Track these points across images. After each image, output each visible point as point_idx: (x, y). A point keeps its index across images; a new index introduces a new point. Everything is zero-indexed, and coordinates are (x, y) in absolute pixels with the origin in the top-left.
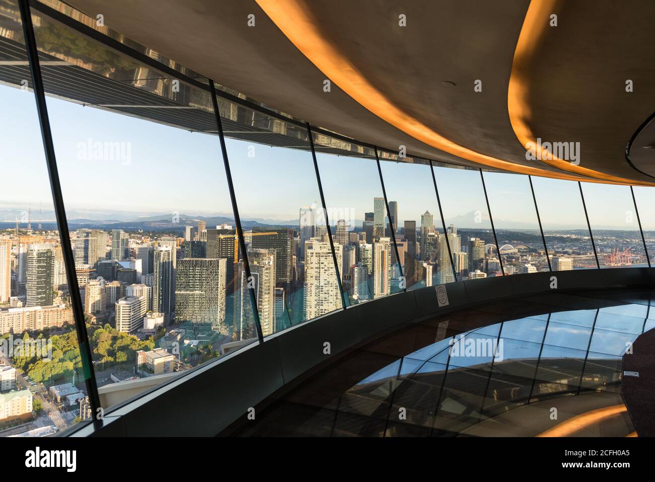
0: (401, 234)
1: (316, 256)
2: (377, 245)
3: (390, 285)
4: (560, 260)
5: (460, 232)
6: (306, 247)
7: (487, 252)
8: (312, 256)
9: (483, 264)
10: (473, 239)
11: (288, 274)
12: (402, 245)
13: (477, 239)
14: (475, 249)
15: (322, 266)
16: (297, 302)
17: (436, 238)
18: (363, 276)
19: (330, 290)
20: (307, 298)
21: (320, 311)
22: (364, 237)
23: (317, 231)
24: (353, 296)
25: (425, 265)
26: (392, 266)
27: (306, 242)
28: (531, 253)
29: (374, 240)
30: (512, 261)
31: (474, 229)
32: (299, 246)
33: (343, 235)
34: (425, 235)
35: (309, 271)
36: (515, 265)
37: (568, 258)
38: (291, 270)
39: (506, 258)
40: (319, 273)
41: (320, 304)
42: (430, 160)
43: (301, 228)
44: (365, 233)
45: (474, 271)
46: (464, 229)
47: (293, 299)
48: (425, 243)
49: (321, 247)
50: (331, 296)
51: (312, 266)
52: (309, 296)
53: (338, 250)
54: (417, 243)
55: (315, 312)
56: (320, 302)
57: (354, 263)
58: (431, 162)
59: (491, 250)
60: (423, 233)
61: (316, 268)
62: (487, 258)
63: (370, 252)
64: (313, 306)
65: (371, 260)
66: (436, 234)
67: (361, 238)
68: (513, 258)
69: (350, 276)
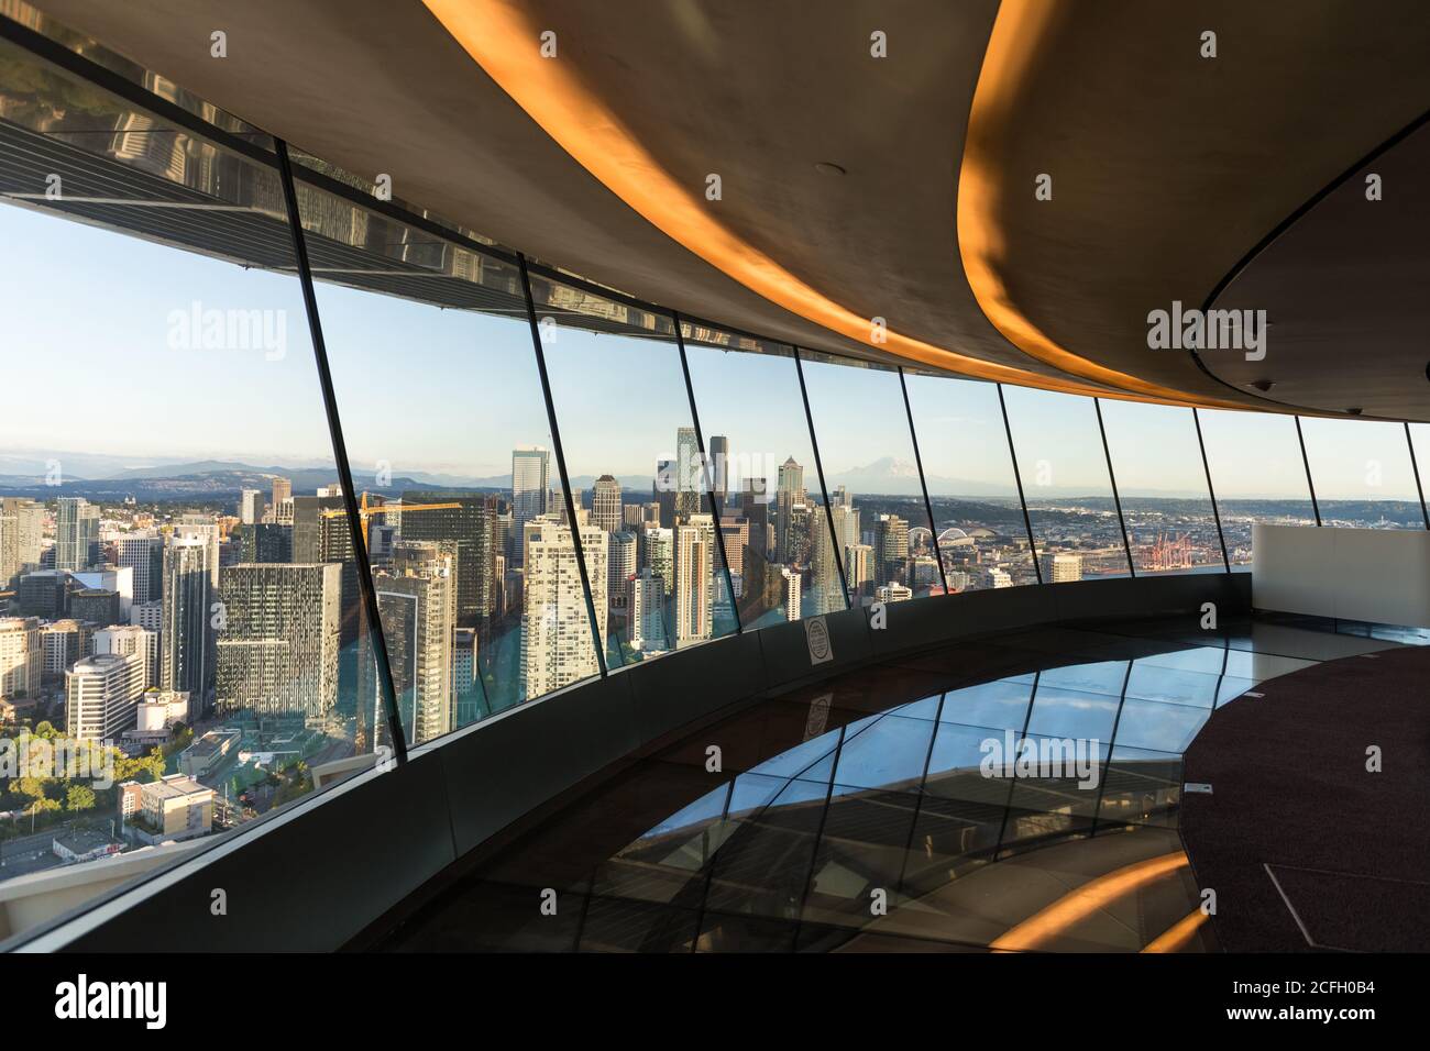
0: (736, 507)
1: (550, 557)
2: (683, 531)
3: (710, 618)
4: (1057, 559)
5: (857, 502)
6: (527, 535)
7: (912, 545)
8: (540, 556)
9: (905, 571)
10: (884, 518)
11: (486, 597)
12: (737, 531)
13: (893, 516)
14: (888, 537)
15: (562, 577)
16: (505, 660)
17: (810, 515)
18: (654, 598)
19: (581, 630)
20: (529, 649)
21: (558, 677)
22: (657, 513)
23: (551, 500)
24: (632, 642)
25: (786, 572)
26: (715, 575)
27: (527, 525)
28: (1001, 546)
29: (678, 519)
30: (962, 563)
31: (888, 497)
32: (511, 534)
33: (608, 509)
34: (786, 507)
35: (533, 590)
36: (968, 571)
37: (1073, 554)
38: (492, 587)
39: (951, 557)
40: (557, 592)
41: (558, 662)
42: (795, 347)
43: (517, 492)
44: (658, 505)
45: (887, 585)
46: (866, 496)
47: (497, 652)
48: (786, 527)
49: (559, 536)
50: (583, 643)
51: (540, 577)
52: (533, 644)
53: (600, 542)
54: (769, 525)
55: (548, 680)
56: (558, 657)
57: (633, 570)
58: (797, 351)
59: (922, 539)
60: (782, 504)
61: (549, 582)
62: (914, 556)
63: (668, 547)
64: (542, 667)
65: (671, 564)
66: (808, 506)
67: (649, 517)
68: (964, 556)
69: (625, 599)
